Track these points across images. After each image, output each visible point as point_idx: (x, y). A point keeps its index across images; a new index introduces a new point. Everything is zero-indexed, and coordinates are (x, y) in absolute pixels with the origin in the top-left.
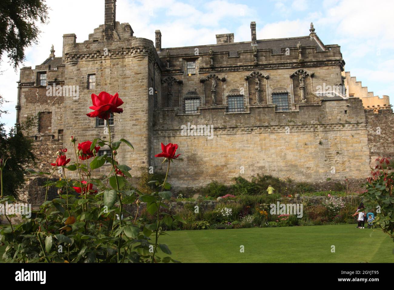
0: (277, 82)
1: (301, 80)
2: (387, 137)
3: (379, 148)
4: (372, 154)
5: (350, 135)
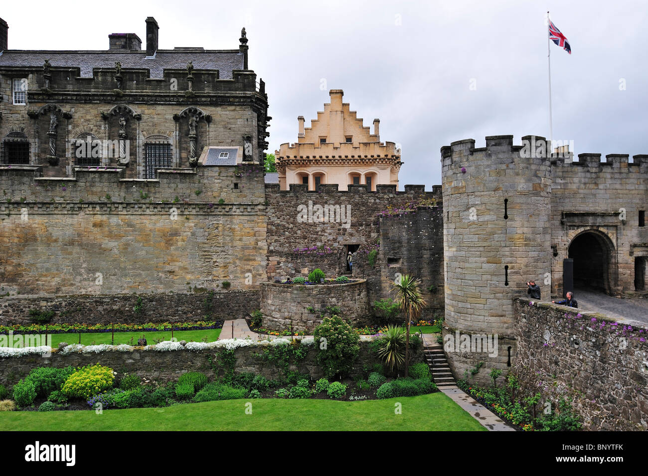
1: (191, 125)
2: (295, 229)
3: (281, 245)
4: (271, 253)
5: (239, 222)
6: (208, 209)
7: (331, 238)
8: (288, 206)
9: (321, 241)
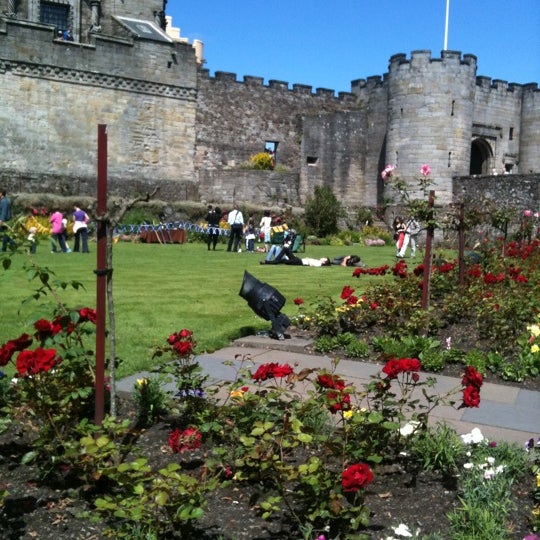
2: (223, 119)
4: (199, 142)
7: (254, 132)
9: (245, 134)
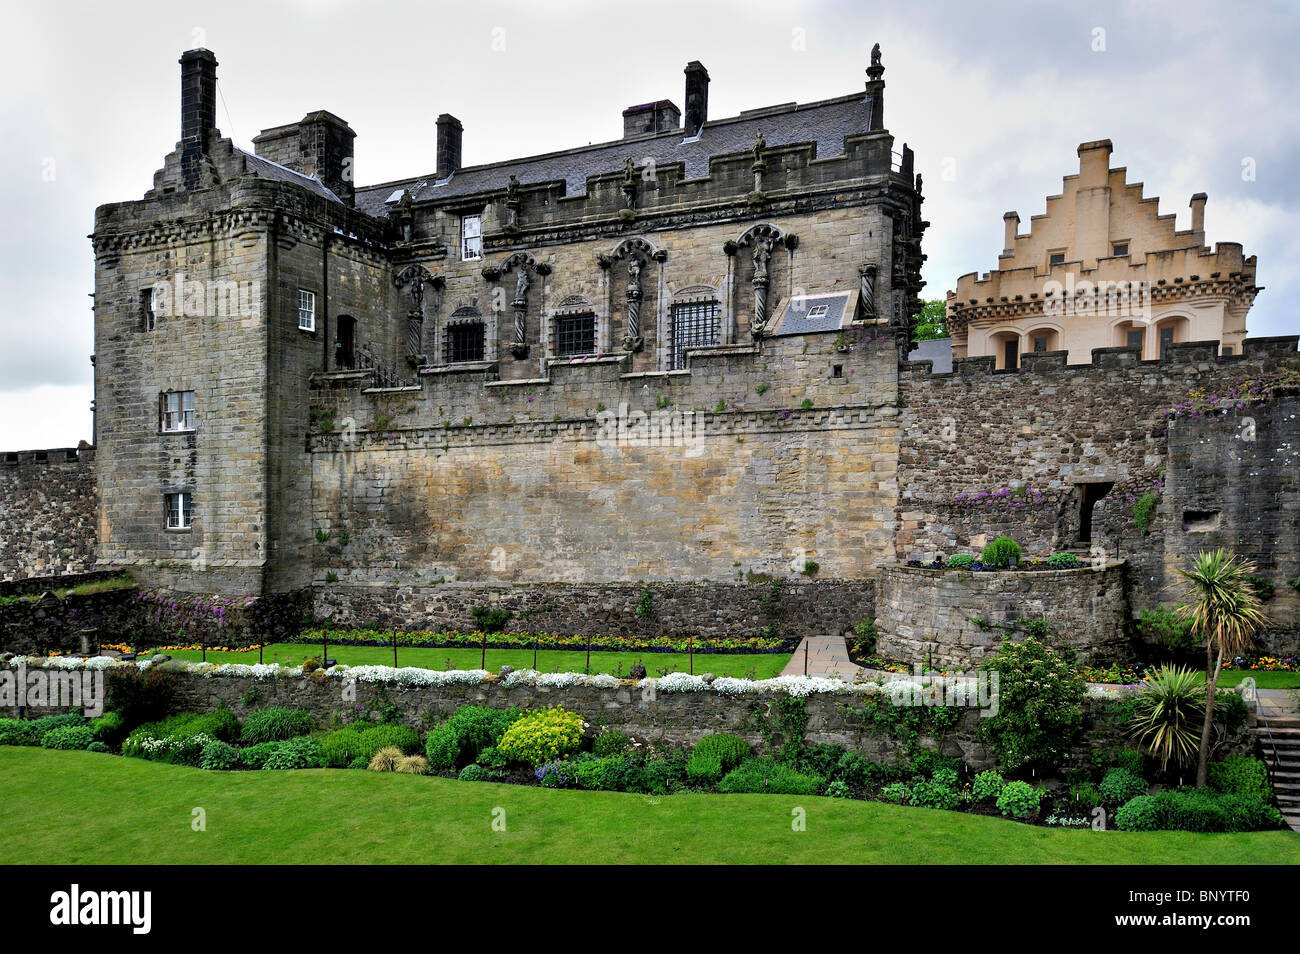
0: (687, 269)
1: (758, 260)
2: (962, 453)
3: (929, 487)
4: (905, 503)
5: (842, 442)
6: (778, 420)
7: (1043, 468)
8: (948, 406)
9: (1019, 476)
